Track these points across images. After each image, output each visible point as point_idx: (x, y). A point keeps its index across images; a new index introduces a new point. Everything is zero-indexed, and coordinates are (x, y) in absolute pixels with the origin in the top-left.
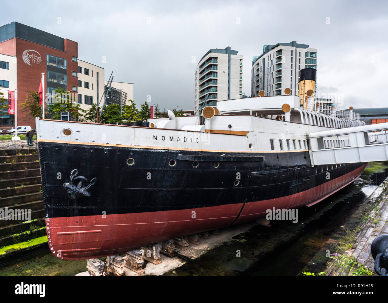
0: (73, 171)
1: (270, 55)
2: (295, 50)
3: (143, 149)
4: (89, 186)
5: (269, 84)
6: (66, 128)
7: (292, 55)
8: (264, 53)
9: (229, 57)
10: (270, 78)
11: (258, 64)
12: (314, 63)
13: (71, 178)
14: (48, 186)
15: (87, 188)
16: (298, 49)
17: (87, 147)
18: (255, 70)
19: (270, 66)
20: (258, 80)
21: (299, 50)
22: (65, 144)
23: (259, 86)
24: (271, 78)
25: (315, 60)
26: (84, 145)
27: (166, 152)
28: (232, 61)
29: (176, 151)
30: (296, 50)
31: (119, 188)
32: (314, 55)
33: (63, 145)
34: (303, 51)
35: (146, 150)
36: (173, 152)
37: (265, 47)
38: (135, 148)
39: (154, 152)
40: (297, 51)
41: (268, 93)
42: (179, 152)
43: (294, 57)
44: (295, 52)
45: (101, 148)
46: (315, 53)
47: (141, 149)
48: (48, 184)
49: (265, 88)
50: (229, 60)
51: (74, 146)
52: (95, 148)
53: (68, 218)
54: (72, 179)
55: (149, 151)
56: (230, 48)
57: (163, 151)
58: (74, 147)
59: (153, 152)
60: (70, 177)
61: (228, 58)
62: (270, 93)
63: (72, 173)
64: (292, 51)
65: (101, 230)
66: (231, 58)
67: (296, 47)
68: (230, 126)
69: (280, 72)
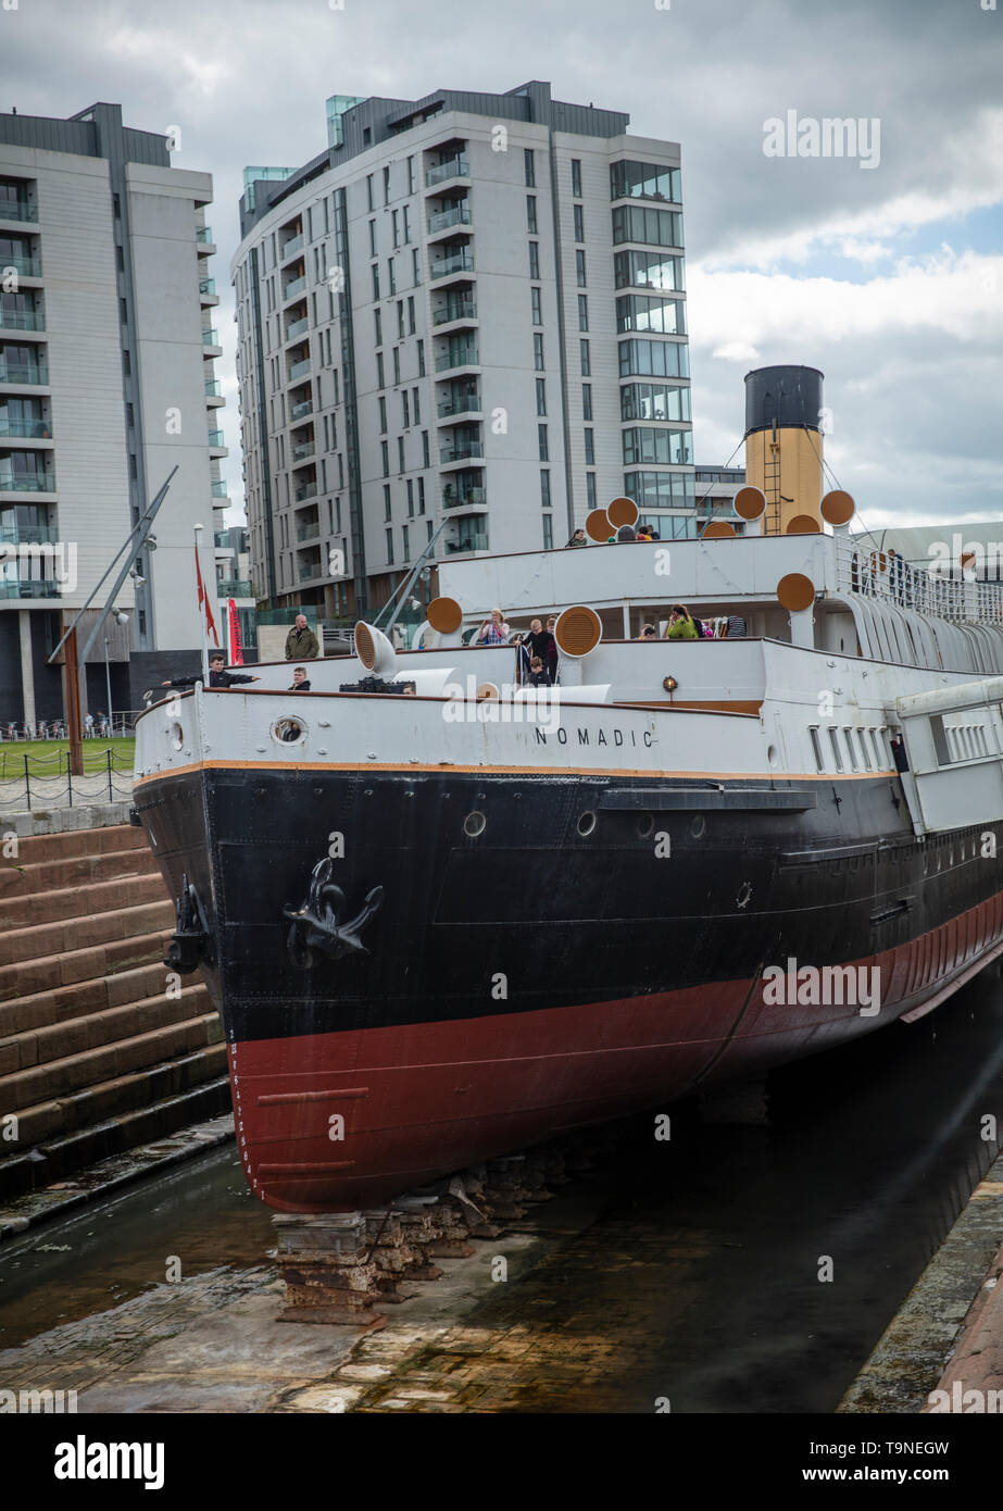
0: (320, 865)
1: (386, 170)
2: (546, 147)
3: (513, 776)
4: (363, 917)
5: (389, 378)
6: (288, 715)
7: (530, 182)
8: (340, 151)
9: (119, 180)
10: (396, 333)
11: (292, 227)
12: (666, 239)
13: (315, 890)
14: (230, 927)
15: (360, 924)
16: (562, 138)
17: (356, 779)
18: (272, 270)
19: (385, 248)
20: (306, 343)
21: (569, 144)
22: (286, 771)
23: (314, 385)
24: (401, 336)
25: (674, 215)
26: (346, 772)
27: (574, 785)
28: (138, 212)
29: (600, 778)
30: (552, 149)
31: (434, 923)
32: (664, 179)
33: (282, 776)
34: (594, 152)
35: (522, 780)
36: (591, 782)
37: (342, 108)
38: (493, 776)
39: (545, 786)
40: (559, 153)
41: (384, 443)
42: (607, 782)
43: (543, 193)
44: (546, 158)
45: (396, 779)
46: (670, 170)
47: (507, 776)
48: (231, 921)
49: (361, 403)
50: (119, 207)
51: (317, 776)
52: (380, 779)
53: (285, 1040)
54: (318, 892)
55: (531, 784)
56: (115, 110)
57: (567, 781)
58: (314, 780)
59: (539, 787)
60: (313, 885)
61: (106, 184)
62: (401, 439)
63: (316, 871)
64: (529, 153)
65: (367, 1089)
66: (132, 187)
67: (553, 130)
68: (670, 686)
69: (457, 294)
